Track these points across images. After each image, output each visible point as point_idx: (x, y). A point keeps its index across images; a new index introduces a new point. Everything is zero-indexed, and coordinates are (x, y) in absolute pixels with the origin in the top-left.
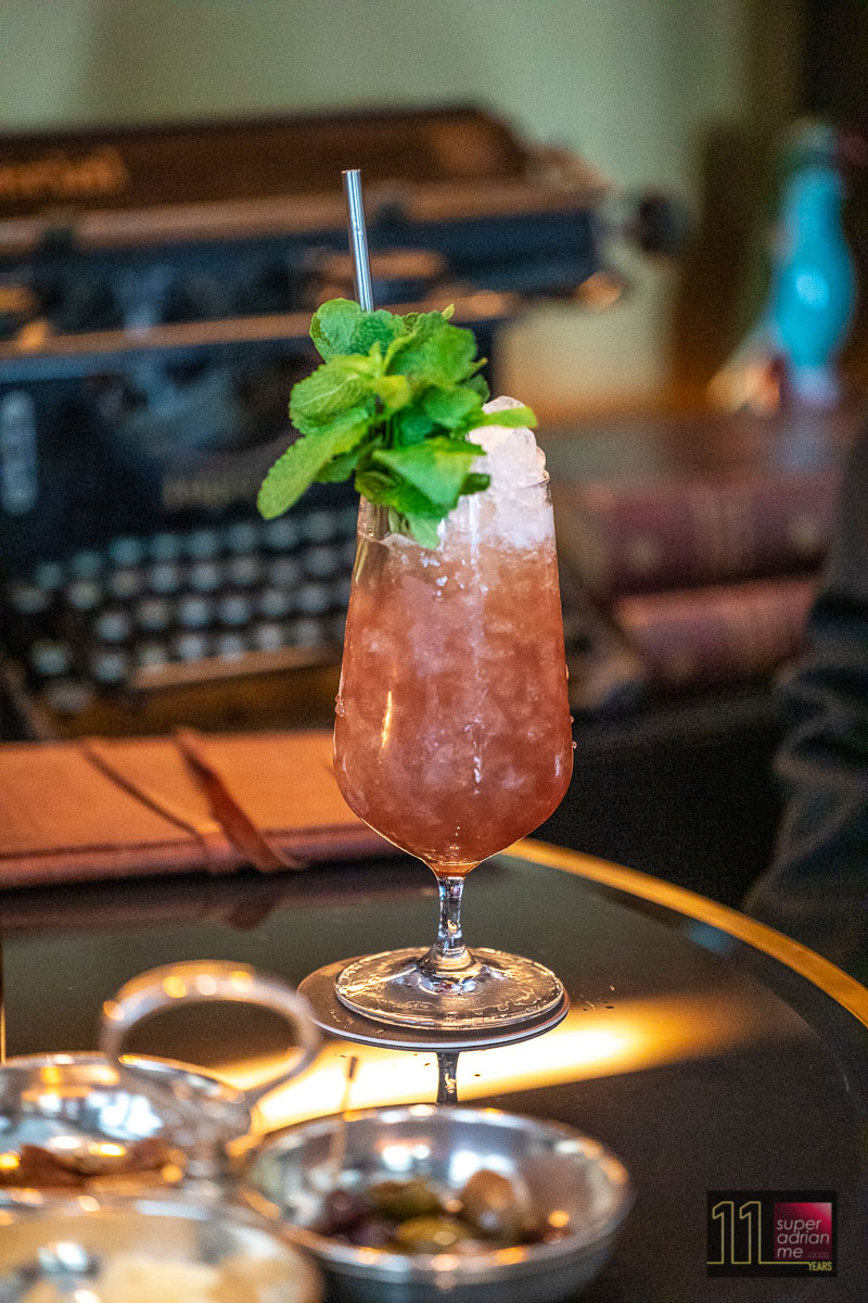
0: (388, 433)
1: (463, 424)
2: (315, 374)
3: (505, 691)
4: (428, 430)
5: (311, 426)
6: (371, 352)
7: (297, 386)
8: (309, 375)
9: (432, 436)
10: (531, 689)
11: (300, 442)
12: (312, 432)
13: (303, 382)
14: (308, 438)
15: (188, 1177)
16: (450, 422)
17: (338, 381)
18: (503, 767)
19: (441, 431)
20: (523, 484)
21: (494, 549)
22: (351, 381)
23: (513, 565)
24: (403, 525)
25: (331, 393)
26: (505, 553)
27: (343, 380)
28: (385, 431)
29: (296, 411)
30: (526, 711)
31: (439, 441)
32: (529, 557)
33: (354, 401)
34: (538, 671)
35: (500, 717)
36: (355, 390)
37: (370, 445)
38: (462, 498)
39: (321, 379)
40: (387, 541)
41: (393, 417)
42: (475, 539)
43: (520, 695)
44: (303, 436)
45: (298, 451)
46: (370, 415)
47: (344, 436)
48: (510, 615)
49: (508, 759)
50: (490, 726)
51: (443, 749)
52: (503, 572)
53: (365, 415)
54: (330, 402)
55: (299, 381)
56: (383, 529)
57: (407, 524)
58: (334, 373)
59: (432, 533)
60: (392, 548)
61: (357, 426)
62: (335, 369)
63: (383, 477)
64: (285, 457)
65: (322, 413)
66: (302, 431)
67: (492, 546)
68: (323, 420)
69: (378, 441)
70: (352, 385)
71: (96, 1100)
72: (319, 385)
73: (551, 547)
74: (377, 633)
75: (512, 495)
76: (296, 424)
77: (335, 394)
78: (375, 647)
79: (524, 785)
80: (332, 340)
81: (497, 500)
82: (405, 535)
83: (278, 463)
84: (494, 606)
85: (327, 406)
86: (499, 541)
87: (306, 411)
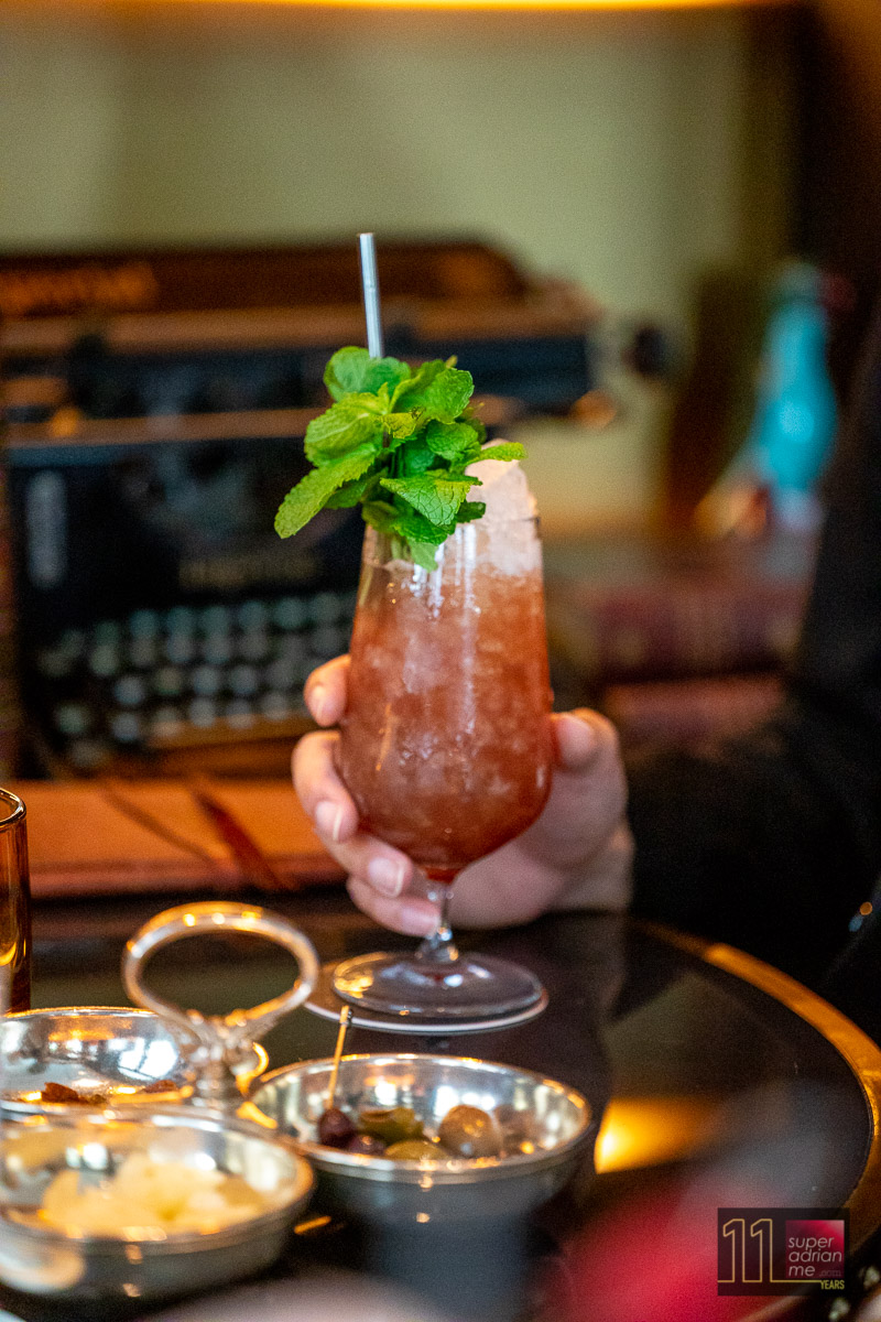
0: (393, 467)
1: (461, 456)
2: (328, 411)
3: (494, 705)
4: (430, 463)
5: (324, 459)
6: (379, 392)
7: (313, 423)
8: (324, 413)
9: (433, 468)
10: (517, 705)
11: (313, 473)
12: (324, 464)
13: (318, 419)
14: (322, 470)
15: (197, 1094)
16: (449, 455)
17: (349, 418)
18: (490, 776)
19: (442, 464)
20: (514, 517)
21: (486, 575)
22: (363, 419)
23: (503, 590)
24: (405, 551)
25: (344, 429)
26: (497, 580)
27: (354, 417)
28: (391, 463)
29: (311, 445)
30: (512, 724)
31: (439, 472)
32: (519, 584)
33: (363, 438)
34: (525, 689)
35: (488, 728)
36: (365, 428)
37: (378, 474)
38: (458, 525)
39: (334, 416)
40: (390, 566)
41: (397, 449)
42: (470, 567)
43: (507, 710)
44: (316, 468)
45: (311, 480)
46: (378, 449)
47: (354, 466)
48: (499, 636)
49: (495, 767)
50: (479, 735)
51: (437, 756)
52: (495, 597)
53: (373, 450)
54: (343, 438)
55: (314, 418)
56: (387, 557)
57: (409, 550)
58: (346, 411)
59: (431, 558)
60: (394, 573)
61: (365, 458)
62: (348, 407)
63: (387, 507)
64: (299, 486)
65: (335, 447)
66: (316, 464)
67: (485, 571)
68: (336, 454)
69: (384, 471)
70: (362, 423)
71: (115, 1044)
72: (333, 421)
73: (539, 577)
74: (379, 650)
75: (504, 527)
76: (310, 457)
77: (346, 431)
78: (376, 663)
79: (509, 792)
80: (345, 384)
81: (491, 530)
82: (406, 560)
83: (293, 490)
84: (485, 626)
85: (338, 442)
86: (492, 568)
87: (319, 446)
